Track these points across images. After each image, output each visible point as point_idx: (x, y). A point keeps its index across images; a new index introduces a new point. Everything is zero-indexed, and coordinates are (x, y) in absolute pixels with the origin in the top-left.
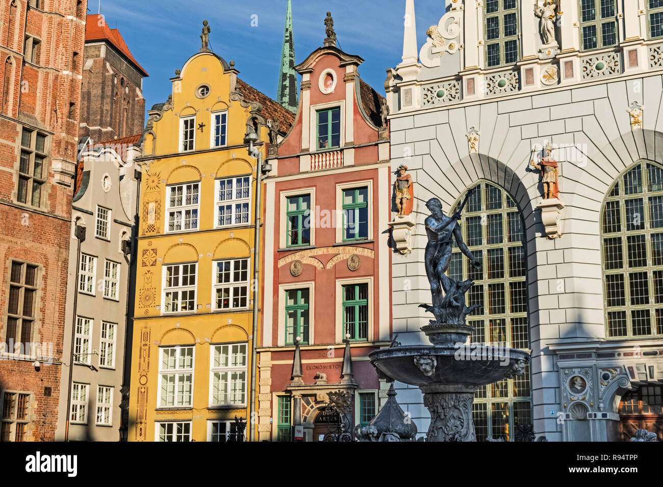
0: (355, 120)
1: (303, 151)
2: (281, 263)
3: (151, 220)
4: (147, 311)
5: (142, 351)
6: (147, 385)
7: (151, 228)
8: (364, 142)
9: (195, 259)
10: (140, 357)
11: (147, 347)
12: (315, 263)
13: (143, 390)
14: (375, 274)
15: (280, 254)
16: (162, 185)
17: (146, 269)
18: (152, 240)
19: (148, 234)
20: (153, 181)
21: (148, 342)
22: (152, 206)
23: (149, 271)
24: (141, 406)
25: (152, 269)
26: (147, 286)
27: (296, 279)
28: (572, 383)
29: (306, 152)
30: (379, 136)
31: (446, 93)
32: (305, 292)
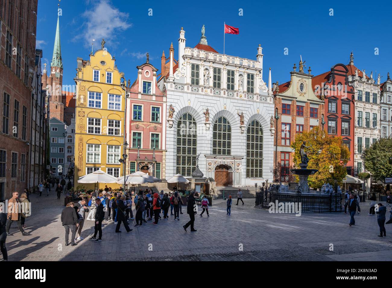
0: (156, 88)
1: (139, 92)
2: (132, 124)
3: (82, 101)
4: (81, 132)
5: (80, 144)
6: (82, 155)
7: (82, 104)
8: (158, 95)
9: (100, 118)
10: (79, 146)
11: (82, 143)
12: (143, 126)
13: (80, 157)
14: (161, 132)
15: (131, 122)
16: (86, 90)
17: (80, 118)
18: (83, 108)
19: (81, 106)
20: (82, 88)
21: (82, 142)
22: (82, 97)
23: (81, 119)
24: (80, 162)
25: (83, 118)
26: (81, 123)
27: (137, 130)
28: (209, 164)
29: (140, 93)
30: (164, 95)
31: (181, 88)
32: (139, 134)
